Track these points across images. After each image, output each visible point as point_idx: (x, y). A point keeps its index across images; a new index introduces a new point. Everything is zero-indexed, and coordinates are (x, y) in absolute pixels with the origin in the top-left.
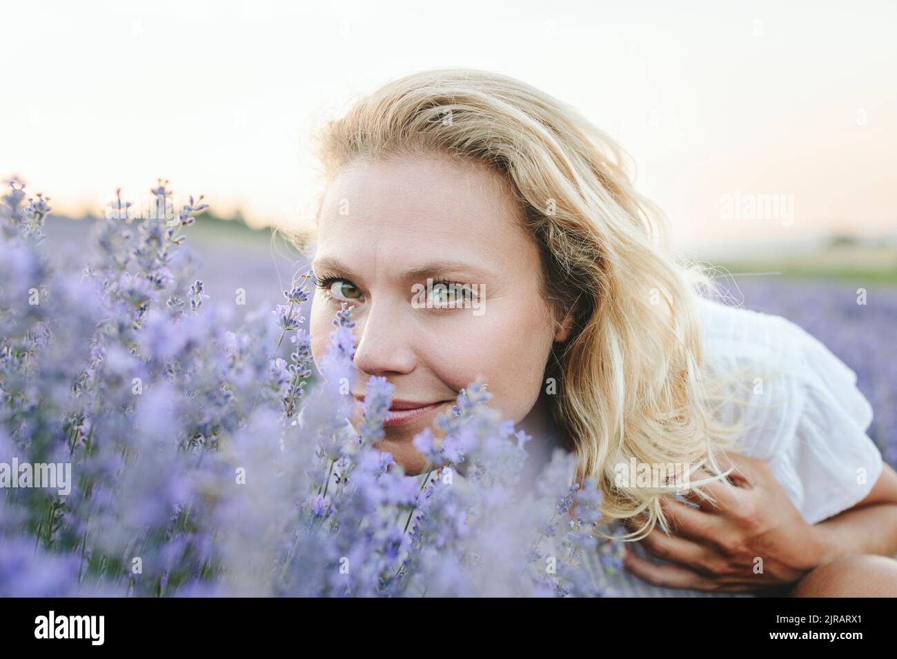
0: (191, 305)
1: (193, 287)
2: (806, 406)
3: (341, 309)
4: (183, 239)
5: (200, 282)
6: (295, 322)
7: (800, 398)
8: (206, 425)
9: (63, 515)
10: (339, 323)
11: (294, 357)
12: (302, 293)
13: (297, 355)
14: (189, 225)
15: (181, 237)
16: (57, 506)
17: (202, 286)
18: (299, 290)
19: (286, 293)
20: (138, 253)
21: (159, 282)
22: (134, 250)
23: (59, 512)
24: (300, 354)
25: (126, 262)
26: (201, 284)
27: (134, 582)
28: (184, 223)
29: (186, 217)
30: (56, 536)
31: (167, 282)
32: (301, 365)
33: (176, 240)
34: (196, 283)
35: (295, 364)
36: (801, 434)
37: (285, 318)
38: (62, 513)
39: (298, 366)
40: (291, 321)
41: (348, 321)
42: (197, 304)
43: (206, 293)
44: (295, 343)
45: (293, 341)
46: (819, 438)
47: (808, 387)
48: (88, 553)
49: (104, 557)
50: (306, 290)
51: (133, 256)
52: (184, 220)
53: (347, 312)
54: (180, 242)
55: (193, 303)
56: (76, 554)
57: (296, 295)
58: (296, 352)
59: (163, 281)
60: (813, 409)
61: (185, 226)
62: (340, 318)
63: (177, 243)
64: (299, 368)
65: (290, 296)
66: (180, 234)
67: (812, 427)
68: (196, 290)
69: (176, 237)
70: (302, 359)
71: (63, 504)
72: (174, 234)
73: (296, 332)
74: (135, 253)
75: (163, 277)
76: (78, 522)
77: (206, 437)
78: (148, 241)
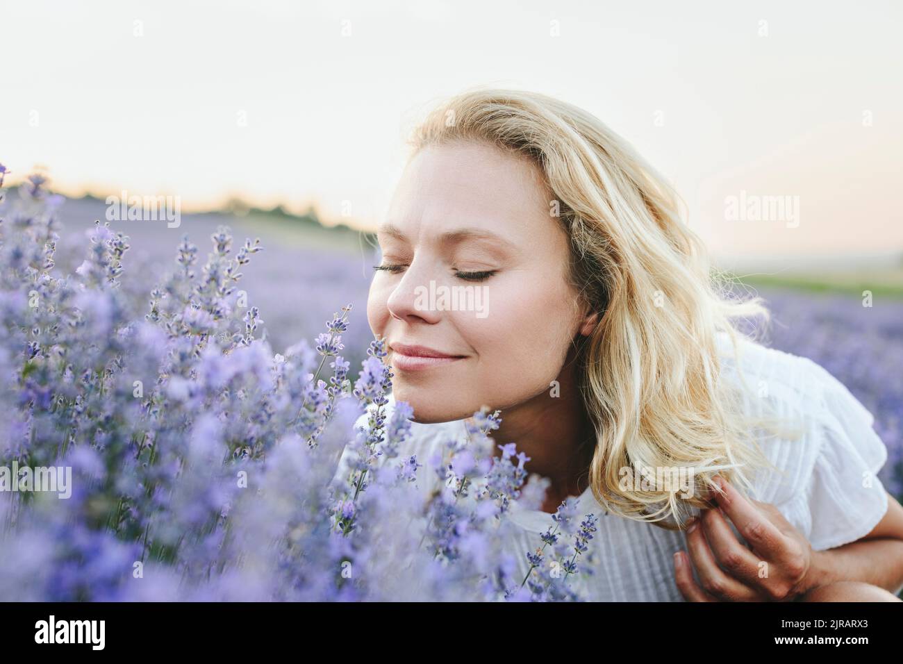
0: (247, 328)
1: (249, 313)
2: (823, 446)
3: (374, 340)
4: (240, 276)
5: (256, 308)
6: (335, 349)
7: (818, 438)
8: (252, 438)
9: (128, 508)
10: (373, 352)
11: (333, 380)
12: (342, 323)
13: (335, 379)
14: (246, 264)
15: (238, 274)
16: (124, 500)
17: (257, 312)
18: (339, 321)
19: (328, 323)
20: (201, 289)
21: (218, 312)
22: (198, 287)
23: (126, 505)
24: (338, 378)
25: (190, 298)
26: (257, 310)
27: (189, 569)
28: (241, 263)
29: (243, 257)
30: (123, 525)
31: (224, 312)
32: (339, 388)
33: (234, 277)
34: (252, 309)
35: (333, 386)
36: (817, 473)
37: (326, 345)
38: (128, 506)
39: (336, 388)
40: (332, 348)
41: (381, 351)
42: (252, 328)
43: (260, 319)
44: (335, 368)
45: (333, 366)
46: (833, 478)
47: (825, 428)
48: (150, 542)
49: (163, 547)
50: (346, 321)
51: (197, 292)
52: (241, 260)
53: (380, 343)
54: (237, 279)
55: (249, 326)
56: (139, 543)
57: (337, 325)
58: (334, 376)
59: (222, 311)
60: (829, 449)
61: (242, 265)
62: (374, 348)
63: (235, 279)
64: (336, 390)
65: (332, 326)
66: (238, 272)
67: (828, 467)
68: (252, 316)
69: (234, 274)
70: (339, 382)
71: (130, 498)
72: (233, 272)
73: (335, 358)
74: (197, 289)
75: (222, 309)
76: (141, 517)
77: (252, 448)
78: (208, 282)
